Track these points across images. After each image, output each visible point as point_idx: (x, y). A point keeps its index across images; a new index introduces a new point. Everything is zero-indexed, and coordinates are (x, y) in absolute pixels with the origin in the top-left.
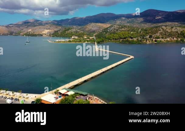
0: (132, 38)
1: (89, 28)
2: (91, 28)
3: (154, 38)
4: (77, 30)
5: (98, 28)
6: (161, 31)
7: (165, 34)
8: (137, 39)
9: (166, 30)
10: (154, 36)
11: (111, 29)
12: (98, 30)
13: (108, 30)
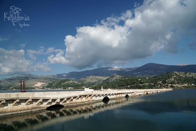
0: (142, 83)
1: (88, 81)
2: (89, 80)
3: (168, 83)
4: (74, 82)
5: (97, 81)
6: (175, 76)
7: (180, 80)
8: (149, 84)
9: (179, 75)
10: (168, 81)
11: (113, 80)
12: (98, 82)
13: (110, 81)
